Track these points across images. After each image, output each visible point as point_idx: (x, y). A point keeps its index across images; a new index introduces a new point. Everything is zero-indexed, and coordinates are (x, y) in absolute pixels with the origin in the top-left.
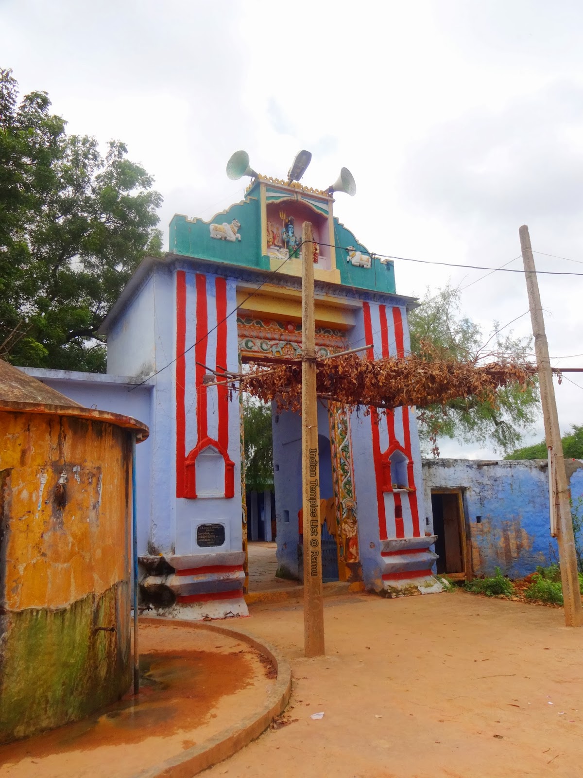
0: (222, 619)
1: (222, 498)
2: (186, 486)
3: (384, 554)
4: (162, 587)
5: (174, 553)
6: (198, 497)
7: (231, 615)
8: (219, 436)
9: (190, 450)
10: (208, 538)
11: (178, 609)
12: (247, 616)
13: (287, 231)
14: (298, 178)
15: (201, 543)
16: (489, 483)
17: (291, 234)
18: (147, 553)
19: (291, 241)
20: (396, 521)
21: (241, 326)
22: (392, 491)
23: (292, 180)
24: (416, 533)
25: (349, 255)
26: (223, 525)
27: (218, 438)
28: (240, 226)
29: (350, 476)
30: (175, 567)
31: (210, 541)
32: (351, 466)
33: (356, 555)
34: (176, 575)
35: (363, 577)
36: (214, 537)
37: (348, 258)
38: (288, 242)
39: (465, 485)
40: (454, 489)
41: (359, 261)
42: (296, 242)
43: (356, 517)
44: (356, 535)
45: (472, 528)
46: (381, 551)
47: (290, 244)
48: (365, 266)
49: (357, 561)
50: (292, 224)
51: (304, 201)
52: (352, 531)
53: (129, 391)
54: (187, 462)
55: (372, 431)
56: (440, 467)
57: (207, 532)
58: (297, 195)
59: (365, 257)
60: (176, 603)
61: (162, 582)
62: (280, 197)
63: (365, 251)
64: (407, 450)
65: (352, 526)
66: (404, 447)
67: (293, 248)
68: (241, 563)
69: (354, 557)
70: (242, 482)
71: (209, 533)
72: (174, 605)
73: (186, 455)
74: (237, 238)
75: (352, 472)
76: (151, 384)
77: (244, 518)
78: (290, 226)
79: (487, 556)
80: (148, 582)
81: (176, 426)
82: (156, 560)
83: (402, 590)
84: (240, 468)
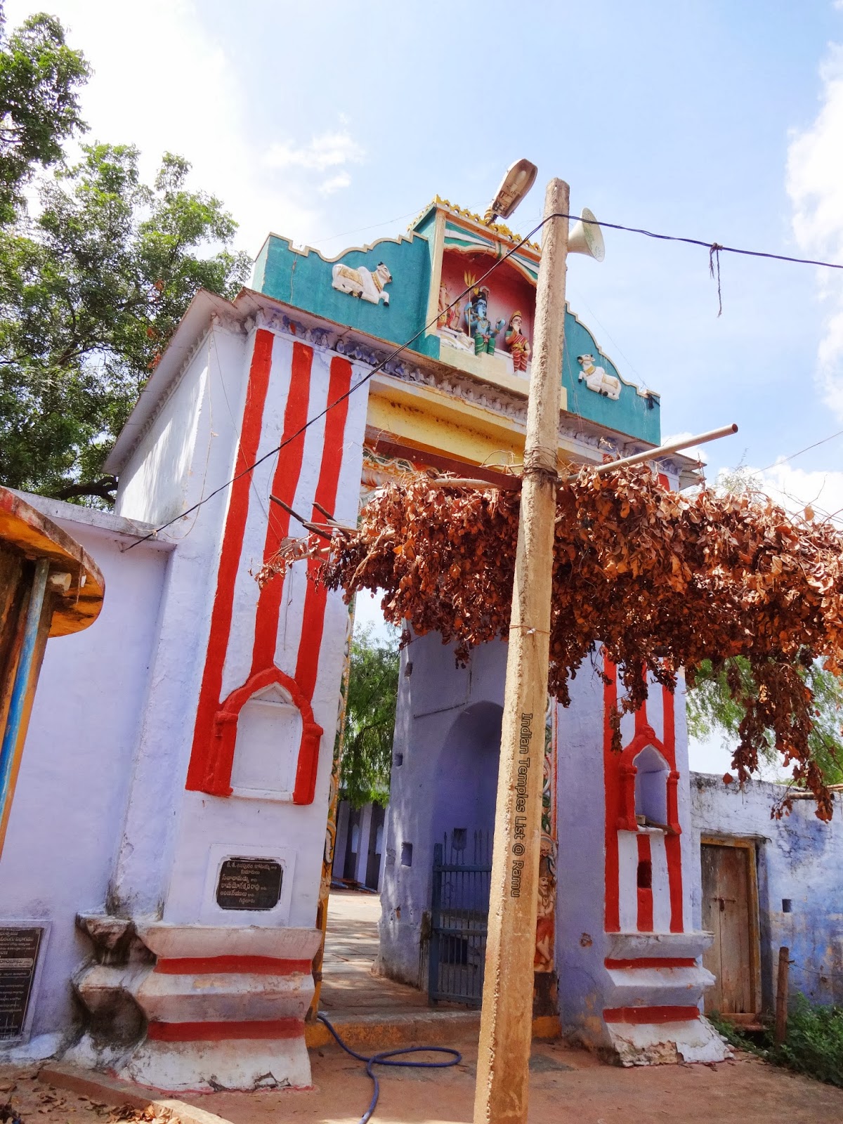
0: (247, 1091)
1: (286, 802)
2: (211, 767)
3: (611, 964)
4: (119, 997)
5: (161, 917)
6: (234, 794)
7: (270, 1081)
8: (298, 668)
9: (232, 689)
10: (242, 891)
11: (147, 1054)
12: (307, 1088)
13: (475, 309)
14: (506, 214)
15: (226, 900)
16: (807, 833)
17: (481, 314)
18: (102, 908)
19: (479, 326)
20: (639, 893)
21: (370, 464)
22: (637, 829)
23: (495, 217)
24: (677, 925)
25: (583, 370)
26: (280, 863)
27: (294, 672)
28: (391, 278)
29: (549, 789)
30: (155, 952)
31: (247, 897)
32: (553, 769)
33: (548, 958)
34: (156, 971)
35: (560, 1007)
36: (257, 889)
37: (581, 375)
38: (474, 328)
39: (764, 832)
40: (745, 839)
41: (600, 382)
42: (488, 329)
43: (554, 876)
44: (551, 914)
45: (774, 922)
46: (605, 956)
47: (477, 332)
48: (610, 394)
49: (549, 971)
50: (484, 298)
51: (513, 260)
52: (545, 904)
53: (122, 551)
54: (221, 714)
55: (603, 702)
56: (720, 792)
57: (243, 876)
58: (500, 245)
59: (612, 379)
60: (144, 1039)
61: (121, 983)
62: (468, 243)
63: (611, 369)
64: (668, 749)
65: (545, 893)
66: (662, 741)
67: (484, 338)
68: (309, 955)
69: (544, 961)
70: (333, 773)
71: (246, 879)
72: (140, 1044)
73: (222, 699)
74: (382, 300)
75: (553, 781)
76: (171, 541)
77: (328, 851)
78: (481, 301)
79: (801, 984)
80: (88, 981)
81: (208, 633)
82: (115, 929)
83: (643, 1049)
84: (334, 744)
